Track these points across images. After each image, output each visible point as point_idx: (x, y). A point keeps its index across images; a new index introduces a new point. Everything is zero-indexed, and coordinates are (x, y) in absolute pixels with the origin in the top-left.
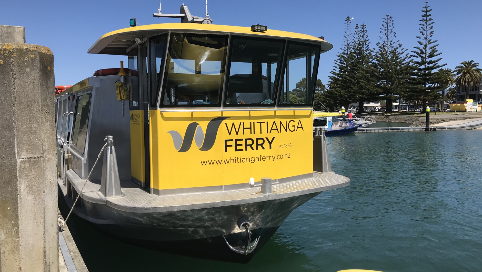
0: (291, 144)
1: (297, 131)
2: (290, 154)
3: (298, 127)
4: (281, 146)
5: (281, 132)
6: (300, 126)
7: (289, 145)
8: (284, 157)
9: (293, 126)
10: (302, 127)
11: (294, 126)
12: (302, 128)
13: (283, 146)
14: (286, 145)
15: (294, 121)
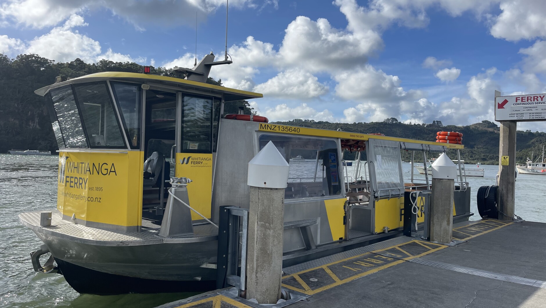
0: (102, 188)
1: (109, 175)
2: (101, 198)
3: (111, 171)
4: (92, 189)
5: (93, 174)
6: (113, 170)
7: (100, 189)
8: (94, 200)
9: (105, 169)
10: (115, 171)
11: (107, 169)
12: (115, 173)
13: (95, 189)
14: (97, 188)
15: (107, 165)
